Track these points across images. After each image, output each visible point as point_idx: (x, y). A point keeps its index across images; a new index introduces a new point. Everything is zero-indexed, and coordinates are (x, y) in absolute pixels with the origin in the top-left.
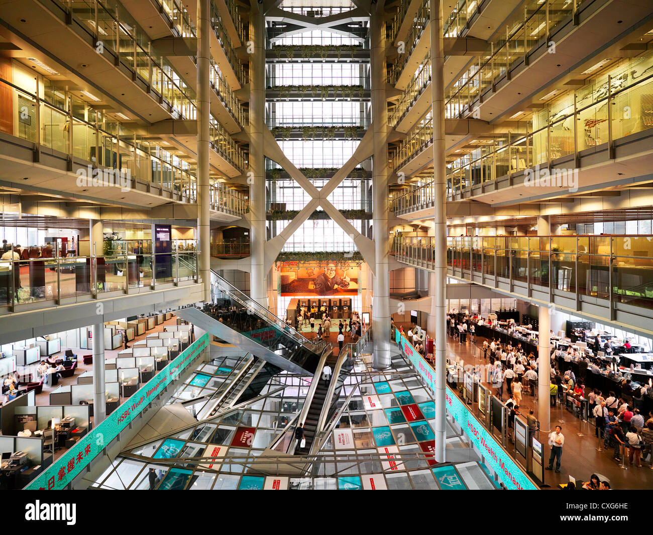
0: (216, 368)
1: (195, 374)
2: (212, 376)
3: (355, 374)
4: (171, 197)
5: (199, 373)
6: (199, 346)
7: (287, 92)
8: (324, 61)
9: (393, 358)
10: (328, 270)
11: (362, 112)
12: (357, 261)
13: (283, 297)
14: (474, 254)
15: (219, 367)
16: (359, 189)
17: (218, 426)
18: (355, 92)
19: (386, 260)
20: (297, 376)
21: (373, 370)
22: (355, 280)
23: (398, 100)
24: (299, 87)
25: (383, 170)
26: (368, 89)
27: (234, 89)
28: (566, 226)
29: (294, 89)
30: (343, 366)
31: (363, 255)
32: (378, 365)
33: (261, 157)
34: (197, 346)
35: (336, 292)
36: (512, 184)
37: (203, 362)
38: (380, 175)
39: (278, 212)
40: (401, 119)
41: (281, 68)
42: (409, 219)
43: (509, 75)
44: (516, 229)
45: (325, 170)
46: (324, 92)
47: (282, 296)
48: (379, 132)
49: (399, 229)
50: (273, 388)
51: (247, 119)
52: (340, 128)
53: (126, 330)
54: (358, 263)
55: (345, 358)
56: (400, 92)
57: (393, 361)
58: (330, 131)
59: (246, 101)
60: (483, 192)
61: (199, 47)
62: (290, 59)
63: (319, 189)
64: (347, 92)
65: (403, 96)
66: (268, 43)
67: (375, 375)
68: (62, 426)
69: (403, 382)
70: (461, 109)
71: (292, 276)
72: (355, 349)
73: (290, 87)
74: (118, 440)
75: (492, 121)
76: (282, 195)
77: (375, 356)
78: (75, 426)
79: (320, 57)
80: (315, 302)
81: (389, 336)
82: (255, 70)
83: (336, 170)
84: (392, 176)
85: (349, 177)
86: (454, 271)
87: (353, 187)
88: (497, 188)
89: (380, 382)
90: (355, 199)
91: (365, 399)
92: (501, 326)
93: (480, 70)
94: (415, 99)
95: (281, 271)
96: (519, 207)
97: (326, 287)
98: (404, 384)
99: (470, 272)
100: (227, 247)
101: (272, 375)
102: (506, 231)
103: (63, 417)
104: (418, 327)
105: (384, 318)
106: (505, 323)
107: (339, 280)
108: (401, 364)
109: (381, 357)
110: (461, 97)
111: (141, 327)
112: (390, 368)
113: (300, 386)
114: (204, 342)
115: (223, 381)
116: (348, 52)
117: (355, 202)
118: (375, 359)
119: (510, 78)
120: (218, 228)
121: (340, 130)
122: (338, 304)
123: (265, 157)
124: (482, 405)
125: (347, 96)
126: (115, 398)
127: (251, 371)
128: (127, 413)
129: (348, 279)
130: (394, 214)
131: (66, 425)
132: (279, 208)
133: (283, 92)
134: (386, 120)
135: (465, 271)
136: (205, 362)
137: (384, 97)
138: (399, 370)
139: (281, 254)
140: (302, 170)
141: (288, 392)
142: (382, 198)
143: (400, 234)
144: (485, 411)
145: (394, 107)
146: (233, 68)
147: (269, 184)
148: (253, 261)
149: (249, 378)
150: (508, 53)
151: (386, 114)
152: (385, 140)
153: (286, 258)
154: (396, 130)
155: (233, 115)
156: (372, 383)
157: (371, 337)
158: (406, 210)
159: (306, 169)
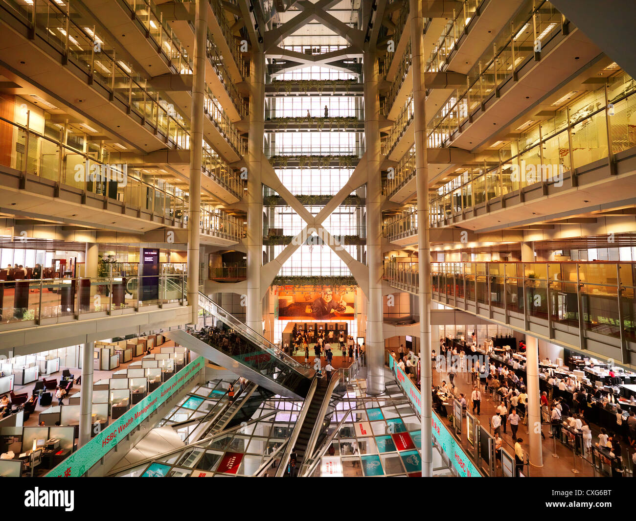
0: (210, 391)
1: (188, 397)
2: (205, 399)
3: (349, 400)
4: (163, 222)
5: (193, 396)
6: (194, 368)
7: (285, 124)
8: (320, 95)
9: (386, 384)
10: (325, 294)
11: (357, 141)
12: (351, 286)
13: (280, 321)
14: (457, 280)
15: (213, 389)
16: (355, 216)
17: (206, 451)
18: (350, 123)
19: (379, 286)
20: (290, 400)
21: (367, 396)
22: (352, 305)
23: (390, 130)
24: (297, 118)
25: (376, 197)
26: (362, 121)
27: (233, 121)
28: (561, 252)
29: (291, 120)
30: (335, 391)
31: (357, 280)
32: (371, 391)
33: (259, 184)
34: (191, 369)
35: (333, 316)
36: (489, 211)
37: (198, 384)
38: (374, 202)
39: (276, 237)
40: (393, 148)
41: (282, 101)
42: (402, 244)
43: (483, 107)
44: (510, 255)
45: (321, 196)
46: (320, 123)
47: (279, 319)
48: (373, 160)
49: (394, 254)
50: (265, 413)
51: (247, 148)
52: (335, 157)
53: (124, 351)
54: (352, 288)
55: (337, 383)
56: (391, 123)
57: (388, 387)
58: (325, 160)
59: (246, 132)
60: (464, 218)
61: (194, 83)
62: (288, 93)
63: (314, 216)
64: (342, 123)
65: (394, 127)
66: (268, 78)
67: (367, 401)
68: (46, 448)
69: (396, 409)
70: (444, 138)
71: (290, 300)
72: (347, 375)
73: (288, 118)
74: (102, 463)
75: (472, 150)
76: (281, 220)
77: (368, 382)
78: (59, 448)
79: (317, 91)
80: (312, 326)
81: (382, 362)
82: (255, 103)
83: (331, 197)
84: (385, 203)
85: (343, 203)
86: (440, 297)
87: (350, 213)
88: (475, 215)
89: (373, 408)
90: (351, 225)
91: (357, 425)
92: (496, 352)
93: (458, 102)
94: (405, 130)
95: (279, 295)
96: (502, 233)
97: (322, 311)
98: (397, 411)
99: (454, 298)
100: (225, 271)
101: (265, 399)
102: (501, 256)
103: (48, 439)
104: (411, 352)
105: (377, 342)
106: (501, 350)
107: (336, 305)
108: (395, 390)
109: (375, 382)
110: (443, 127)
111: (140, 348)
112: (384, 394)
113: (292, 411)
114: (199, 364)
115: (215, 403)
116: (343, 86)
117: (351, 228)
118: (369, 386)
119: (484, 110)
120: (217, 252)
121: (335, 159)
122: (334, 329)
123: (262, 184)
124: (470, 434)
125: (342, 126)
126: (104, 419)
127: (243, 395)
128: (113, 436)
129: (344, 304)
130: (388, 240)
131: (51, 447)
132: (276, 234)
133: (281, 124)
134: (378, 149)
135: (449, 297)
136: (200, 385)
137: (378, 127)
138: (393, 396)
139: (277, 278)
140: (298, 197)
141: (281, 417)
142: (375, 225)
143: (395, 259)
144: (474, 441)
145: (386, 137)
146: (233, 101)
147: (268, 210)
148: (249, 284)
149: (240, 402)
150: (481, 86)
151: (379, 144)
152: (378, 168)
153: (280, 281)
154: (389, 159)
155: (232, 145)
156: (365, 409)
157: (365, 363)
158: (398, 236)
159: (302, 196)
